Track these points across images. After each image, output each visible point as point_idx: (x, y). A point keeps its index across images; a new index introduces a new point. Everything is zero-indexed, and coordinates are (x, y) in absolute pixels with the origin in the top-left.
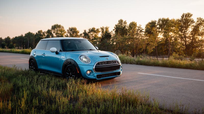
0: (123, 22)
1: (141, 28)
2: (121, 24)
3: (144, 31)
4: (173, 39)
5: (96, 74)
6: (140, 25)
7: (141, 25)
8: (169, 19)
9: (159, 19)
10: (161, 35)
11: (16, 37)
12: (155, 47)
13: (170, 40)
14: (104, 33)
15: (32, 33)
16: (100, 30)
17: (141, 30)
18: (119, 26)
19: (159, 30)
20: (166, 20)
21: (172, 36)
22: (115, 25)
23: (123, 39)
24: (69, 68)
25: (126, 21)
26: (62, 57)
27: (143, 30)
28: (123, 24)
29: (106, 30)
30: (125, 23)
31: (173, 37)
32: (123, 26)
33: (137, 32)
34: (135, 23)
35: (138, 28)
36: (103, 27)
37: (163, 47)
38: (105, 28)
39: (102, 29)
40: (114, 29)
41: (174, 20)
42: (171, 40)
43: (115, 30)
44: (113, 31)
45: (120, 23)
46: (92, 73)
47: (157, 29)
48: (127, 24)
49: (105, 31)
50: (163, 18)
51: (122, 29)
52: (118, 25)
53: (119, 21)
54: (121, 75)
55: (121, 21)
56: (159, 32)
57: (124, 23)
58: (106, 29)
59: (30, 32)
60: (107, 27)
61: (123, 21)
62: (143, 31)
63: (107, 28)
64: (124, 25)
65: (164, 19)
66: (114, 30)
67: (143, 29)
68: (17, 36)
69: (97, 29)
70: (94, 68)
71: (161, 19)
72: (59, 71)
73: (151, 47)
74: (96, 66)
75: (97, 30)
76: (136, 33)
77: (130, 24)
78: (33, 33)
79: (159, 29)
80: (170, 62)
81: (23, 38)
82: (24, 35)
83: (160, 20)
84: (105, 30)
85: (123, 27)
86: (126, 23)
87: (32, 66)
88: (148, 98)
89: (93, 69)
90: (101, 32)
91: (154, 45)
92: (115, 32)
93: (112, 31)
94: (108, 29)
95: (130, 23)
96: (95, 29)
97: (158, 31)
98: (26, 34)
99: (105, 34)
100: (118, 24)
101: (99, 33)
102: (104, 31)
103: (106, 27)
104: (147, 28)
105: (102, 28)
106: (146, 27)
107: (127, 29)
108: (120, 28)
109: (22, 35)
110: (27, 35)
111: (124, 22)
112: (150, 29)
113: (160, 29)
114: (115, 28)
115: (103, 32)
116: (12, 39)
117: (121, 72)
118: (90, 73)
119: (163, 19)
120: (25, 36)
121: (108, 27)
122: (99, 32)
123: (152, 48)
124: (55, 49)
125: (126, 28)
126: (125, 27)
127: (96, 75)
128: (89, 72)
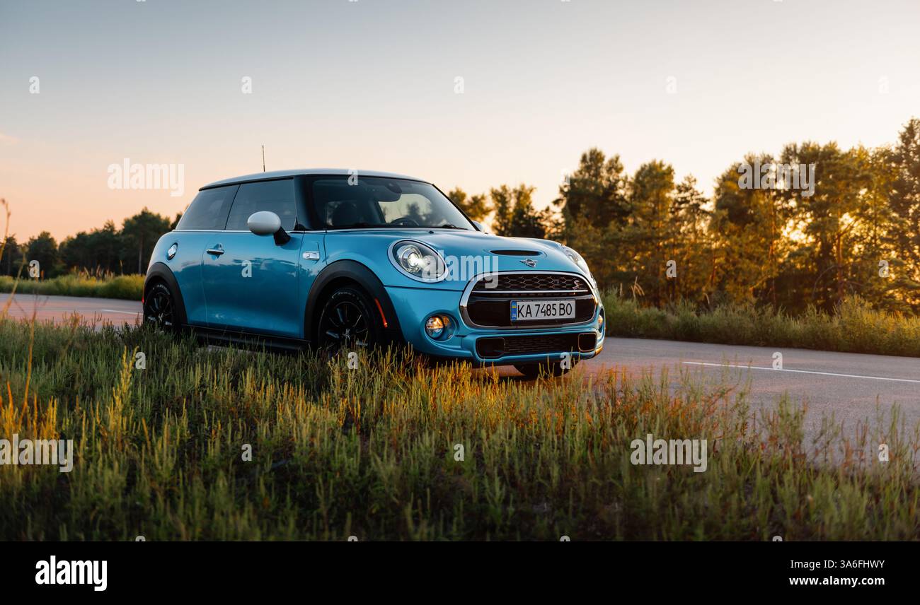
0: (606, 162)
1: (692, 195)
2: (592, 172)
3: (709, 207)
4: (857, 248)
5: (472, 334)
6: (688, 179)
7: (695, 176)
8: (838, 148)
9: (788, 150)
10: (795, 228)
11: (81, 236)
12: (769, 281)
13: (845, 257)
14: (510, 217)
15: (159, 216)
16: (489, 203)
17: (697, 206)
18: (585, 182)
19: (785, 205)
20: (824, 152)
21: (853, 233)
22: (563, 179)
23: (605, 242)
24: (341, 307)
25: (617, 158)
26: (305, 255)
27: (704, 201)
28: (604, 173)
29: (518, 203)
30: (615, 167)
31: (861, 239)
32: (605, 183)
33: (673, 213)
34: (664, 168)
35: (680, 191)
36: (504, 188)
37: (807, 291)
38: (515, 191)
39: (500, 197)
40: (558, 196)
41: (863, 152)
42: (847, 253)
43: (563, 204)
44: (554, 208)
45: (588, 168)
46: (452, 327)
47: (775, 198)
48: (622, 175)
49: (511, 210)
50: (807, 142)
51: (598, 198)
52: (581, 176)
53: (584, 159)
54: (597, 350)
55: (593, 160)
56: (786, 216)
57: (609, 170)
58: (518, 198)
59: (150, 210)
60: (523, 187)
61: (602, 159)
62: (703, 207)
63: (522, 195)
64: (608, 180)
65: (813, 149)
66: (556, 202)
67: (706, 196)
68: (88, 232)
69: (475, 199)
70: (464, 304)
71: (795, 146)
72: (293, 328)
73: (744, 283)
74: (472, 295)
75: (477, 202)
76: (670, 215)
77: (639, 174)
78: (163, 216)
79: (786, 200)
80: (849, 327)
81: (118, 242)
82: (119, 227)
83: (789, 155)
84: (512, 203)
85: (603, 187)
86: (619, 170)
87: (156, 316)
88: (741, 421)
89: (461, 308)
90: (493, 214)
91: (760, 273)
92: (564, 211)
93: (547, 210)
94: (527, 197)
95: (639, 168)
96: (463, 196)
97: (779, 208)
98: (128, 224)
99: (514, 222)
100: (580, 172)
101: (482, 218)
102: (507, 208)
103: (518, 188)
104: (725, 194)
105: (500, 190)
106: (718, 191)
107: (622, 198)
108: (589, 195)
109: (111, 227)
110: (135, 223)
111: (611, 162)
112: (743, 199)
113: (791, 197)
114: (566, 194)
115: (502, 212)
116: (62, 244)
117: (600, 337)
118: (444, 329)
119: (806, 147)
120: (125, 231)
121: (527, 187)
122: (486, 212)
123: (751, 289)
124: (271, 219)
125: (621, 192)
126: (613, 187)
127: (472, 339)
128: (436, 324)
